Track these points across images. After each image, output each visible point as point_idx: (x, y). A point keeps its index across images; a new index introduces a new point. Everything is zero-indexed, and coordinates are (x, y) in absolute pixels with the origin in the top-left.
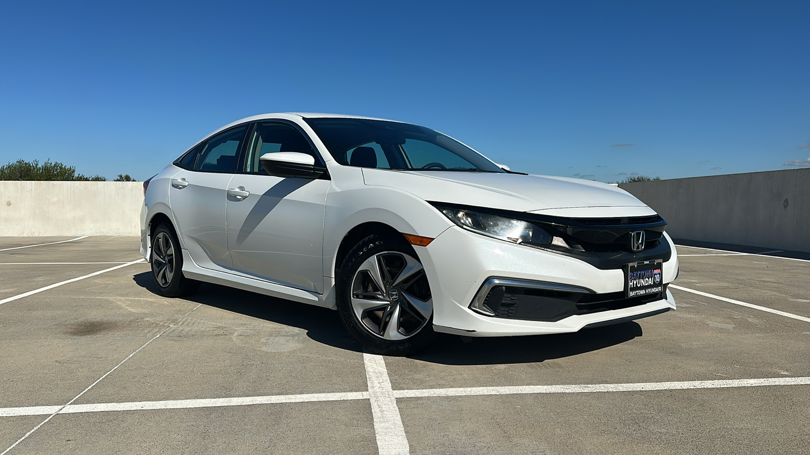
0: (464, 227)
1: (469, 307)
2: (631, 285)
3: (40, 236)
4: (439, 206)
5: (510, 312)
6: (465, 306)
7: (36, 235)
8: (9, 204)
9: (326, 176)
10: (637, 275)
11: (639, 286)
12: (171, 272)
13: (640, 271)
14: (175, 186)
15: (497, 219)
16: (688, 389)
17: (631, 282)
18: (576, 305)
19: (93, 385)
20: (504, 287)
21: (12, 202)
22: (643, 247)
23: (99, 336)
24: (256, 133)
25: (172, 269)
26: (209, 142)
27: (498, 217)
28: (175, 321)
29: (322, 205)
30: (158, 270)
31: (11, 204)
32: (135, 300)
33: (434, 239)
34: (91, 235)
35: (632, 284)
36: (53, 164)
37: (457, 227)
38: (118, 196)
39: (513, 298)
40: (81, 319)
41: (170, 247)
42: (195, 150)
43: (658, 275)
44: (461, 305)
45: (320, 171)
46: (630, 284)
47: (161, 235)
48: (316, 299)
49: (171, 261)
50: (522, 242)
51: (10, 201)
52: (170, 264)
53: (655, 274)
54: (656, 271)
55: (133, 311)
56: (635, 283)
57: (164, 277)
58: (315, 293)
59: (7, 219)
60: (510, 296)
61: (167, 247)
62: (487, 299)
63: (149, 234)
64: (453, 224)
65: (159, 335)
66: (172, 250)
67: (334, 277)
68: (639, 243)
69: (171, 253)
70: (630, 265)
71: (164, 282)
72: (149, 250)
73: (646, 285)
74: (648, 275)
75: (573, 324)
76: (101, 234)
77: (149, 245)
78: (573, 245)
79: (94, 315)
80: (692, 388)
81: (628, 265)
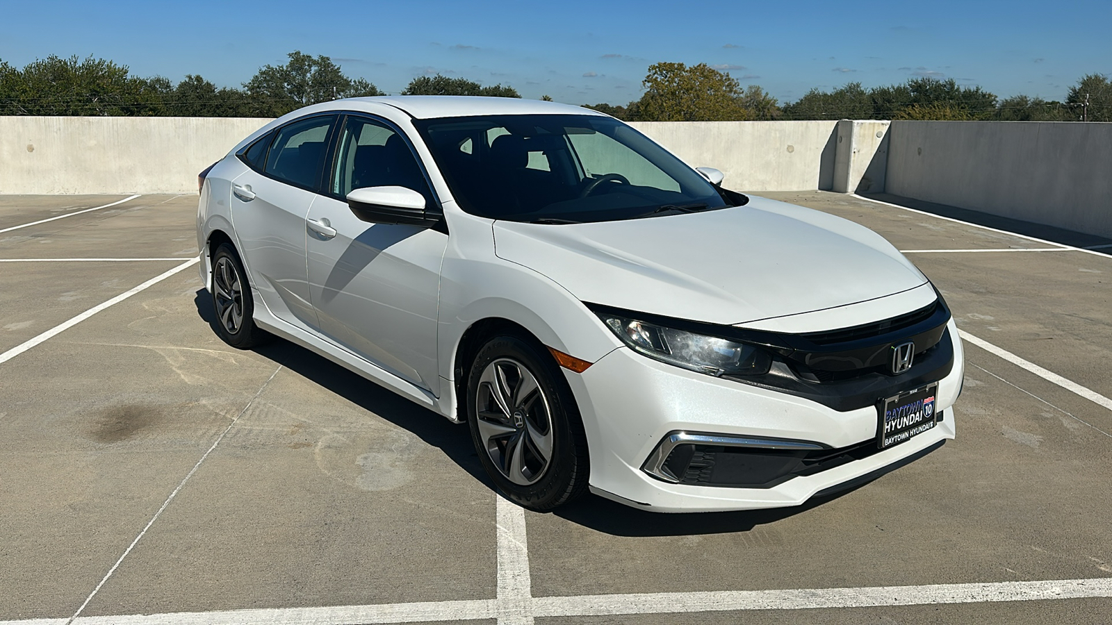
0: (637, 348)
1: (642, 469)
2: (887, 429)
3: (76, 194)
4: (602, 311)
5: (702, 475)
6: (635, 467)
7: (71, 192)
8: (31, 149)
9: (442, 227)
10: (897, 412)
11: (899, 427)
12: (239, 314)
13: (903, 406)
14: (238, 195)
15: (687, 337)
16: (963, 603)
17: (888, 425)
18: (803, 461)
19: (114, 568)
20: (693, 446)
21: (35, 146)
22: (910, 366)
23: (136, 441)
24: (346, 131)
25: (240, 310)
26: (285, 131)
27: (689, 334)
28: (241, 409)
29: (436, 274)
30: (222, 308)
31: (33, 149)
32: (191, 352)
33: (592, 364)
34: (145, 193)
35: (889, 427)
36: (96, 62)
37: (626, 350)
38: (179, 137)
39: (707, 457)
40: (114, 401)
41: (236, 280)
42: (264, 140)
43: (930, 405)
44: (630, 465)
45: (433, 218)
46: (886, 427)
47: (223, 260)
48: (431, 402)
49: (238, 300)
50: (723, 374)
51: (32, 145)
52: (238, 303)
53: (926, 405)
54: (927, 401)
55: (186, 380)
56: (894, 424)
57: (230, 319)
58: (429, 392)
59: (29, 170)
60: (702, 454)
61: (233, 279)
62: (669, 459)
63: (209, 254)
64: (619, 343)
65: (216, 443)
66: (238, 286)
67: (453, 379)
68: (904, 362)
69: (237, 290)
70: (888, 401)
71: (231, 326)
72: (210, 276)
73: (911, 423)
74: (915, 409)
75: (796, 490)
76: (159, 192)
77: (209, 269)
78: (801, 374)
79: (133, 392)
80: (969, 600)
81: (884, 402)
